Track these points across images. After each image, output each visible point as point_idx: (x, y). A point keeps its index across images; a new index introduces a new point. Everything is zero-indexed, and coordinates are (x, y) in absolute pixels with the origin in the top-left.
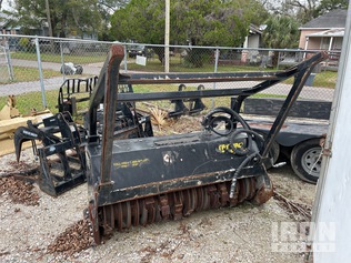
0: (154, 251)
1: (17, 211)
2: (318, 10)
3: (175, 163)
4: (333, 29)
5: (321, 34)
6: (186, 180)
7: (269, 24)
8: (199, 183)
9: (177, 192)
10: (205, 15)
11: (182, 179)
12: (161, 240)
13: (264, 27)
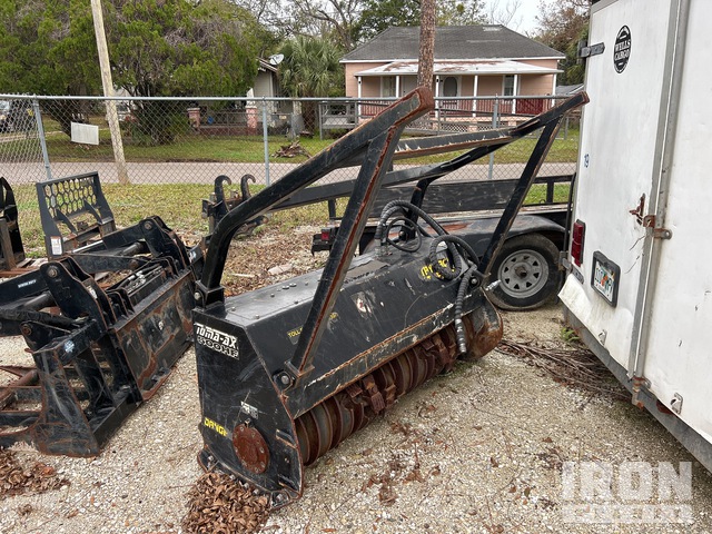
0: (387, 480)
1: (27, 511)
2: (359, 28)
3: (375, 311)
4: (396, 61)
5: (380, 70)
6: (398, 338)
7: (288, 52)
8: (415, 340)
9: (394, 362)
10: (164, 31)
11: (394, 337)
12: (382, 458)
13: (278, 59)
